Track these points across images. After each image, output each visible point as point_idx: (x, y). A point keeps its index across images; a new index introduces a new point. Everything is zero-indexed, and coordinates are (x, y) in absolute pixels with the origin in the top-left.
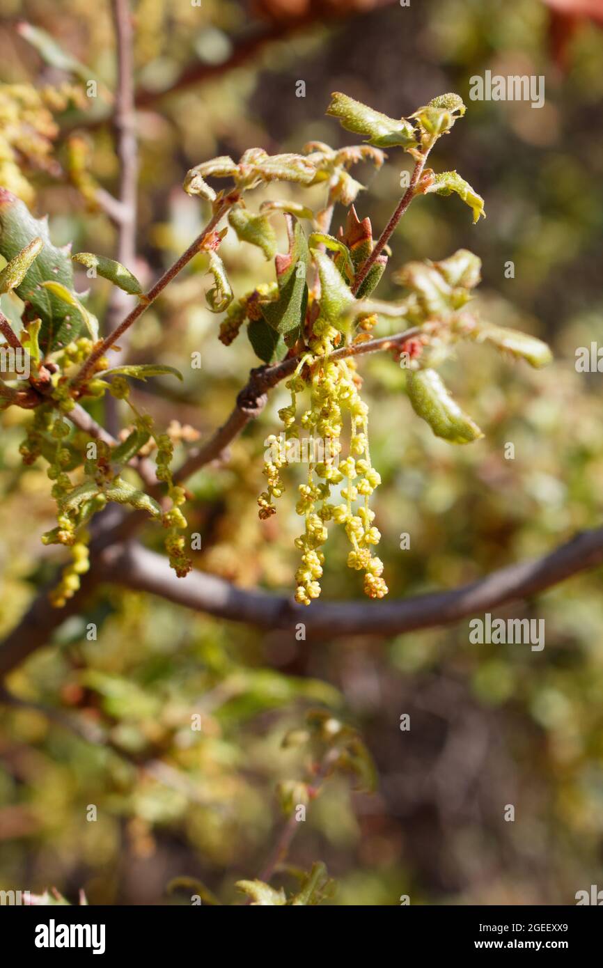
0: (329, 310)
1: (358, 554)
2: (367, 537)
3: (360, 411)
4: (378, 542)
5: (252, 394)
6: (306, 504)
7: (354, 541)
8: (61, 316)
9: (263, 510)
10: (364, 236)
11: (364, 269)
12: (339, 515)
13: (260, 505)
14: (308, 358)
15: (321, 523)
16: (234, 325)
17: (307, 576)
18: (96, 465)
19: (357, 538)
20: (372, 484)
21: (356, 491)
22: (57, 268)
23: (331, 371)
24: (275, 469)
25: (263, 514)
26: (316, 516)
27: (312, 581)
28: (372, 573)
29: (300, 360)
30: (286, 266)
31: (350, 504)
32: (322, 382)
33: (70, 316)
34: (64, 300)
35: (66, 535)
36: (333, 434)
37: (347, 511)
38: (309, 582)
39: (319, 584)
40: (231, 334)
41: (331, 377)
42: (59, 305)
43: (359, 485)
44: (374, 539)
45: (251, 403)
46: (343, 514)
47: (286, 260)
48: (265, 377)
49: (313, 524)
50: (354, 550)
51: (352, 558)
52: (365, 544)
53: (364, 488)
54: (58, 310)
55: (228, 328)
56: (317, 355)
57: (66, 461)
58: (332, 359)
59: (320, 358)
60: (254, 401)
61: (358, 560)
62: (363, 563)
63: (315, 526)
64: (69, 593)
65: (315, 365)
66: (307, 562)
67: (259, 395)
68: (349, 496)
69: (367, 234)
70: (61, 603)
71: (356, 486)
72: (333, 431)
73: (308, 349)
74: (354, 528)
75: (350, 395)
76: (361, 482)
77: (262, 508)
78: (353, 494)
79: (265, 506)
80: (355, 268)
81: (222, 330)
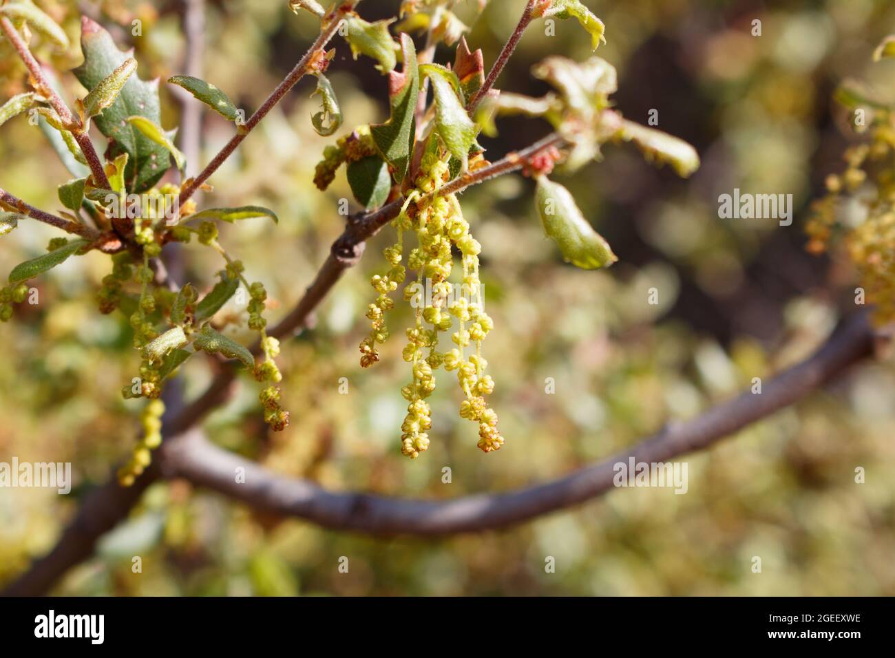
0: (446, 133)
1: (472, 402)
2: (480, 386)
3: (472, 249)
4: (491, 391)
5: (349, 242)
6: (413, 350)
7: (467, 389)
8: (147, 154)
9: (365, 357)
10: (475, 68)
11: (476, 99)
12: (450, 361)
13: (363, 351)
14: (415, 195)
15: (430, 369)
16: (331, 167)
17: (415, 426)
18: (183, 312)
19: (470, 386)
20: (484, 329)
21: (469, 336)
22: (144, 103)
23: (441, 206)
24: (380, 312)
25: (365, 360)
26: (424, 363)
27: (419, 432)
28: (488, 423)
29: (406, 197)
30: (400, 86)
31: (462, 349)
32: (432, 217)
33: (156, 155)
34: (150, 138)
35: (150, 387)
36: (443, 272)
37: (460, 356)
38: (417, 433)
39: (427, 436)
40: (327, 178)
41: (441, 212)
42: (145, 144)
43: (472, 330)
44: (488, 387)
45: (346, 251)
46: (455, 360)
47: (401, 79)
48: (364, 223)
49: (420, 370)
50: (467, 399)
51: (465, 407)
52: (477, 392)
53: (476, 332)
54: (143, 148)
55: (324, 171)
56: (424, 192)
57: (151, 308)
58: (442, 193)
59: (428, 195)
60: (351, 249)
61: (473, 408)
62: (477, 411)
63: (425, 372)
64: (138, 470)
65: (423, 203)
66: (415, 411)
67: (356, 242)
68: (461, 340)
69: (478, 67)
70: (129, 481)
71: (469, 331)
72: (444, 269)
73: (414, 186)
74: (468, 373)
75: (463, 232)
76: (473, 326)
77: (365, 354)
78: (465, 338)
79: (368, 352)
80: (466, 100)
81: (317, 172)
